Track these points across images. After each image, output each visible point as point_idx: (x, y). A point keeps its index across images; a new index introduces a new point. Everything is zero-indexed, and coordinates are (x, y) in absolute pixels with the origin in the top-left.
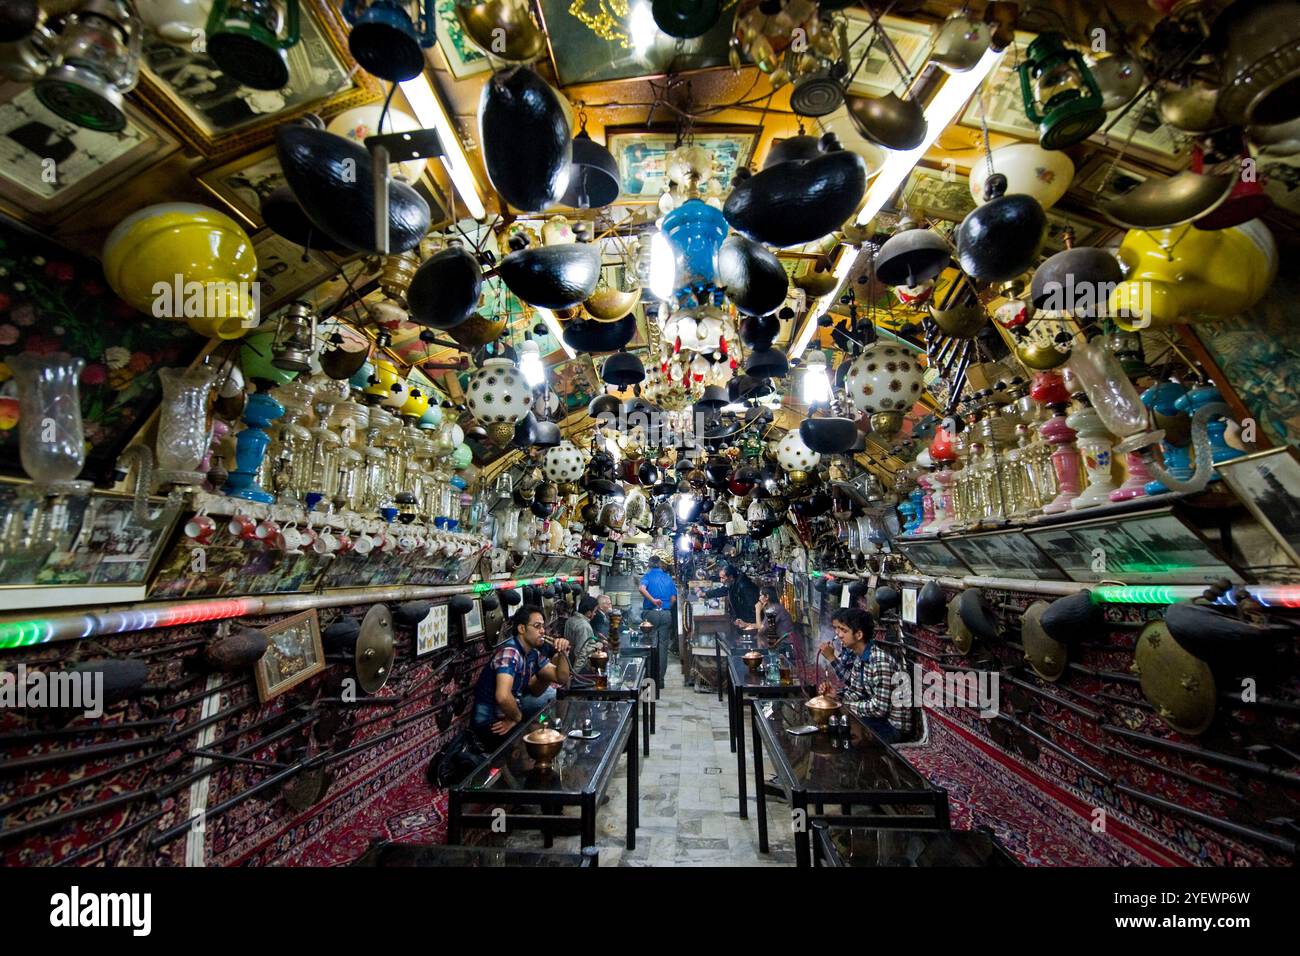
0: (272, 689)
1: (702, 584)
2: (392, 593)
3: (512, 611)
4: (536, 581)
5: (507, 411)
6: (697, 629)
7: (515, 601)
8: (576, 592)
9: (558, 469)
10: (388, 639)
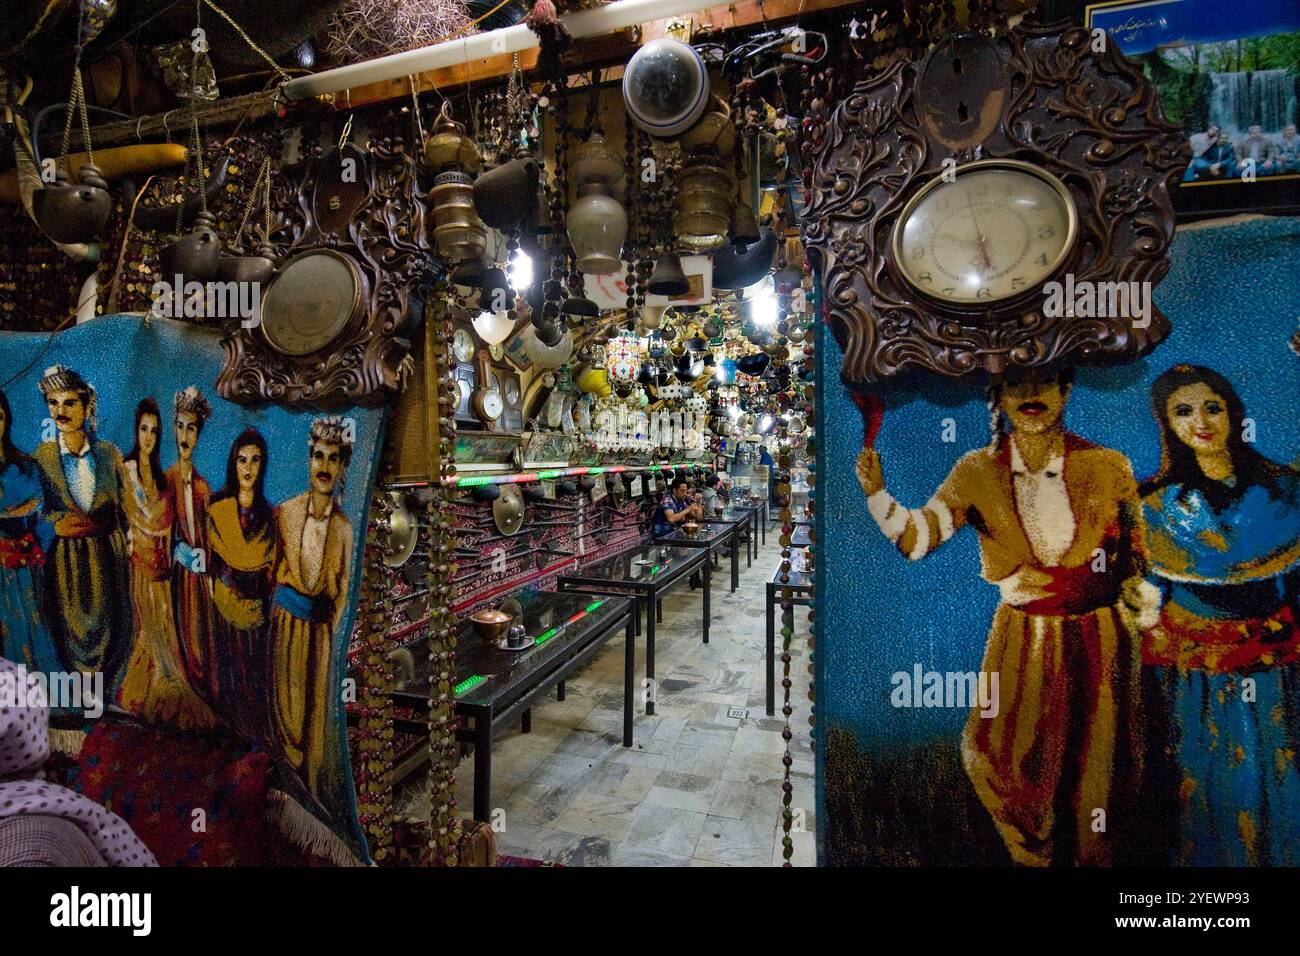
0: (596, 499)
1: (800, 470)
2: (623, 469)
3: (670, 482)
4: (683, 466)
5: (672, 396)
6: (794, 502)
7: (671, 477)
8: (708, 474)
9: (693, 408)
10: (623, 488)
